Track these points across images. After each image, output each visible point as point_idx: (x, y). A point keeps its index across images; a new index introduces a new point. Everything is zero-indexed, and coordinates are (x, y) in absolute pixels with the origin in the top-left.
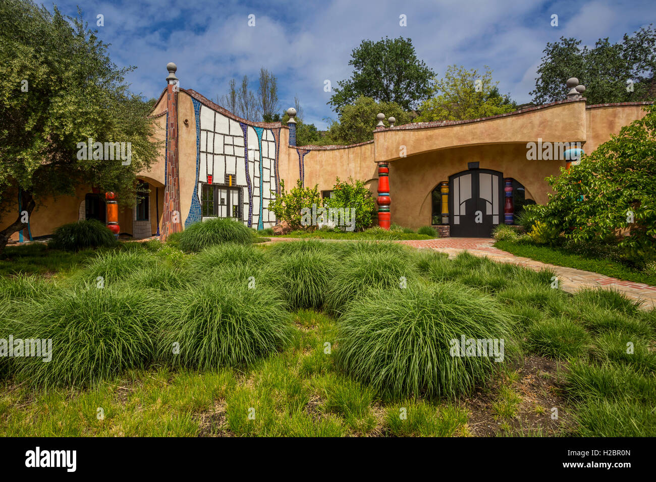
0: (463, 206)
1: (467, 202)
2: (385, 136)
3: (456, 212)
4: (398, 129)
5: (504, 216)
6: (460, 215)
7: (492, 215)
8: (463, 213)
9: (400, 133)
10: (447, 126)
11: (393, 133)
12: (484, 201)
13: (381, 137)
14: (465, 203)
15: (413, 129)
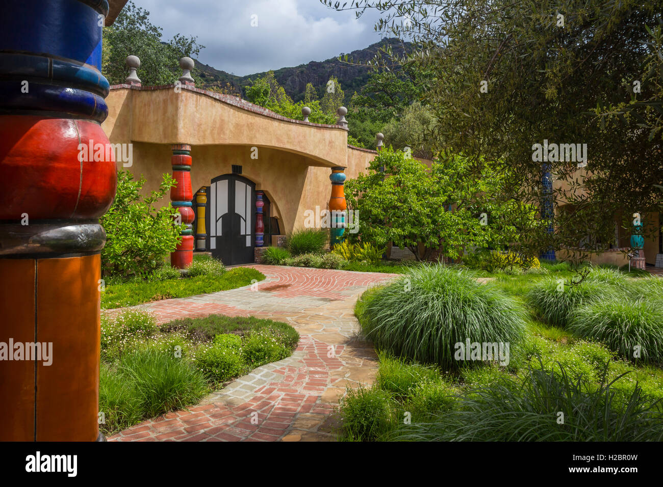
0: (220, 223)
1: (224, 217)
2: (197, 101)
3: (213, 233)
4: (217, 98)
5: (255, 235)
6: (216, 236)
7: (246, 235)
8: (220, 234)
9: (218, 105)
10: (268, 117)
11: (209, 101)
12: (240, 217)
13: (191, 100)
14: (221, 219)
15: (235, 106)
